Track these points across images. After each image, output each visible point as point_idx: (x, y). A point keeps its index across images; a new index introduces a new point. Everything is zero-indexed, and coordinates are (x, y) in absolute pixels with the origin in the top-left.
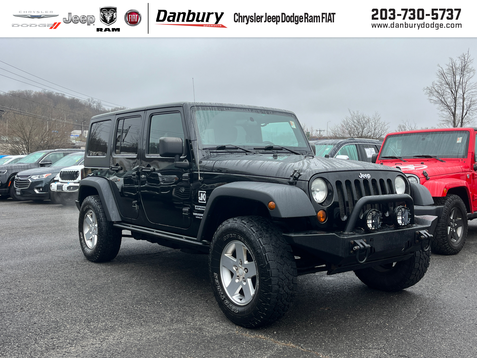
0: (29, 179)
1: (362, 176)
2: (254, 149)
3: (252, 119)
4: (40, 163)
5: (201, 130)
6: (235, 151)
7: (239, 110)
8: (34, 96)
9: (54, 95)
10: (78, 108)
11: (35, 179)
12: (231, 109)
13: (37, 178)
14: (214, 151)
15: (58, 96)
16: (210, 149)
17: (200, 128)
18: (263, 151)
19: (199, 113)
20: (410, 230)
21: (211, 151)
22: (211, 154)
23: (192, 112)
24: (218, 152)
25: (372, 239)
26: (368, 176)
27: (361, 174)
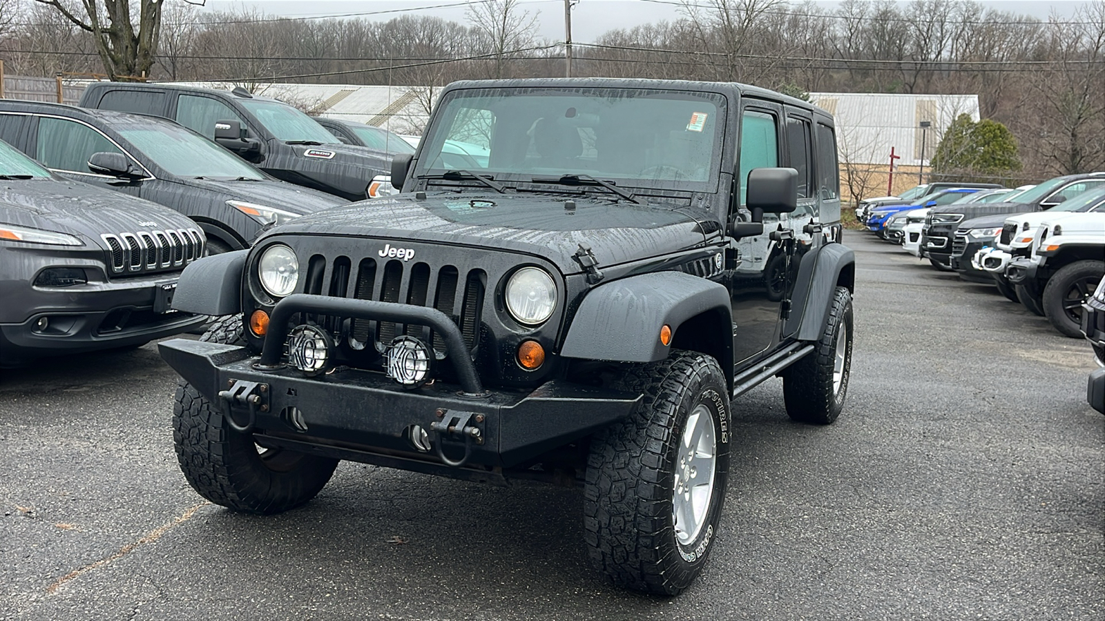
0: (966, 237)
1: (389, 252)
3: (571, 112)
4: (1042, 203)
7: (553, 91)
11: (976, 236)
13: (982, 235)
14: (436, 183)
20: (418, 400)
21: (431, 182)
22: (429, 187)
23: (445, 101)
24: (443, 183)
25: (293, 390)
26: (405, 255)
27: (387, 246)
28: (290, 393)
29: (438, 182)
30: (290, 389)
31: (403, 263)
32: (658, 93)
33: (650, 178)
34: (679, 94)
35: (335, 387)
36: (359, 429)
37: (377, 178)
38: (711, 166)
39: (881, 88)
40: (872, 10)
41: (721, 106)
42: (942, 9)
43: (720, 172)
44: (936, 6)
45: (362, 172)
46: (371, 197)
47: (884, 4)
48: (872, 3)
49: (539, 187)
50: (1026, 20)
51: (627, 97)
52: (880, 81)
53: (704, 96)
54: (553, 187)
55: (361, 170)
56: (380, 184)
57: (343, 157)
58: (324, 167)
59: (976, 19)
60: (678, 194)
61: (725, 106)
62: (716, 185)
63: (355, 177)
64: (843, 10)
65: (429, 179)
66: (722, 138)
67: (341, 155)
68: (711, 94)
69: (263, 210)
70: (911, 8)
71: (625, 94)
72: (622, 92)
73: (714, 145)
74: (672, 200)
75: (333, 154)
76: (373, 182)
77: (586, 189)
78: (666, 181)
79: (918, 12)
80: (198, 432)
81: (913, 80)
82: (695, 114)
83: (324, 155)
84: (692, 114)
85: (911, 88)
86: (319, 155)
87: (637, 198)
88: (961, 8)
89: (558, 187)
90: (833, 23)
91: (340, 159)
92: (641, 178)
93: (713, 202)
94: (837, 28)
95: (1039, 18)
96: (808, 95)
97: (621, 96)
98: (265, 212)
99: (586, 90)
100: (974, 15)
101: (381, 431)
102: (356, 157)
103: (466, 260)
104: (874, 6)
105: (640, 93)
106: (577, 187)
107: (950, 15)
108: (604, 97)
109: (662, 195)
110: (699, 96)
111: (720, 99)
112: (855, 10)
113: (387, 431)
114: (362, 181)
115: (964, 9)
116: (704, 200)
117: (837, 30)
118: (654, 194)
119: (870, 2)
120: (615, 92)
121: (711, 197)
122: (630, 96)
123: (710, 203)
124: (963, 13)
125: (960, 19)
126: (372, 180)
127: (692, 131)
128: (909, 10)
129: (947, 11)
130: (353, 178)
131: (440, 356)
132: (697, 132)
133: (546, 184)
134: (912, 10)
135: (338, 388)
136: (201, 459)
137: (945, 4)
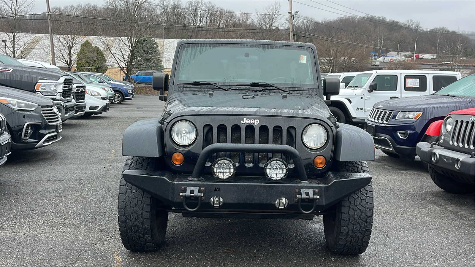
1: (246, 121)
2: (237, 85)
3: (247, 55)
5: (183, 67)
6: (211, 87)
7: (235, 45)
8: (359, 20)
9: (376, 19)
10: (397, 30)
12: (225, 45)
14: (188, 87)
15: (379, 19)
16: (184, 85)
17: (182, 65)
18: (246, 88)
19: (187, 51)
20: (284, 186)
21: (185, 86)
22: (184, 89)
23: (181, 49)
24: (191, 87)
25: (217, 188)
26: (255, 122)
27: (245, 119)
28: (216, 190)
29: (188, 86)
30: (216, 188)
31: (255, 126)
32: (283, 47)
33: (290, 83)
34: (292, 47)
35: (241, 185)
36: (254, 202)
37: (39, 81)
38: (314, 77)
39: (178, 37)
40: (172, 3)
41: (311, 53)
42: (200, 5)
43: (318, 80)
44: (197, 4)
45: (31, 78)
46: (36, 90)
47: (177, 2)
48: (172, 1)
49: (240, 88)
50: (229, 11)
51: (271, 48)
52: (178, 34)
53: (303, 49)
54: (247, 88)
55: (30, 77)
56: (41, 84)
57: (18, 71)
58: (8, 76)
59: (213, 10)
60: (303, 89)
61: (313, 53)
62: (317, 85)
63: (27, 81)
64: (160, 3)
65: (183, 85)
66: (315, 66)
67: (16, 70)
68: (306, 48)
69: (10, 100)
70: (188, 4)
71: (269, 47)
72: (268, 46)
73: (313, 69)
74: (301, 92)
75: (12, 70)
76: (38, 83)
77: (263, 88)
78: (297, 84)
79: (190, 6)
80: (136, 215)
81: (191, 34)
82: (301, 56)
83: (7, 70)
84: (300, 56)
85: (191, 37)
86: (4, 70)
87: (291, 92)
88: (206, 5)
89: (249, 88)
90: (156, 8)
91: (16, 72)
92: (286, 83)
93: (318, 92)
94: (158, 11)
95: (234, 11)
96: (154, 39)
97: (268, 48)
98: (11, 101)
99: (252, 45)
100: (212, 8)
101: (265, 202)
102: (25, 71)
103: (285, 123)
104: (173, 3)
105: (276, 47)
106: (259, 87)
107: (203, 8)
108: (260, 48)
109: (297, 90)
110: (301, 48)
111: (310, 50)
112: (165, 4)
113: (268, 202)
114: (31, 83)
115: (208, 6)
116: (314, 91)
117: (158, 12)
118: (293, 89)
119: (171, 1)
120: (265, 46)
121: (317, 90)
122: (272, 48)
123: (317, 92)
124: (208, 7)
125: (207, 10)
126: (37, 82)
127: (302, 63)
128: (187, 5)
129: (202, 6)
130: (26, 82)
131: (292, 166)
132: (304, 63)
133: (244, 87)
134: (188, 5)
135: (242, 185)
136: (137, 228)
137: (200, 3)
